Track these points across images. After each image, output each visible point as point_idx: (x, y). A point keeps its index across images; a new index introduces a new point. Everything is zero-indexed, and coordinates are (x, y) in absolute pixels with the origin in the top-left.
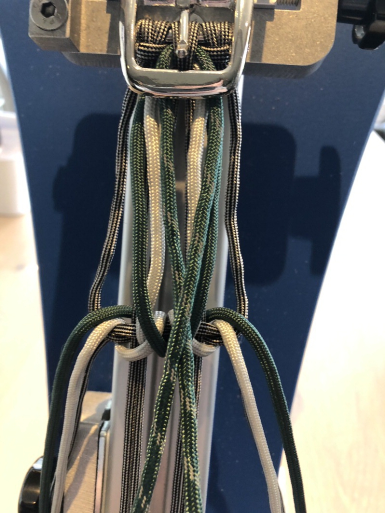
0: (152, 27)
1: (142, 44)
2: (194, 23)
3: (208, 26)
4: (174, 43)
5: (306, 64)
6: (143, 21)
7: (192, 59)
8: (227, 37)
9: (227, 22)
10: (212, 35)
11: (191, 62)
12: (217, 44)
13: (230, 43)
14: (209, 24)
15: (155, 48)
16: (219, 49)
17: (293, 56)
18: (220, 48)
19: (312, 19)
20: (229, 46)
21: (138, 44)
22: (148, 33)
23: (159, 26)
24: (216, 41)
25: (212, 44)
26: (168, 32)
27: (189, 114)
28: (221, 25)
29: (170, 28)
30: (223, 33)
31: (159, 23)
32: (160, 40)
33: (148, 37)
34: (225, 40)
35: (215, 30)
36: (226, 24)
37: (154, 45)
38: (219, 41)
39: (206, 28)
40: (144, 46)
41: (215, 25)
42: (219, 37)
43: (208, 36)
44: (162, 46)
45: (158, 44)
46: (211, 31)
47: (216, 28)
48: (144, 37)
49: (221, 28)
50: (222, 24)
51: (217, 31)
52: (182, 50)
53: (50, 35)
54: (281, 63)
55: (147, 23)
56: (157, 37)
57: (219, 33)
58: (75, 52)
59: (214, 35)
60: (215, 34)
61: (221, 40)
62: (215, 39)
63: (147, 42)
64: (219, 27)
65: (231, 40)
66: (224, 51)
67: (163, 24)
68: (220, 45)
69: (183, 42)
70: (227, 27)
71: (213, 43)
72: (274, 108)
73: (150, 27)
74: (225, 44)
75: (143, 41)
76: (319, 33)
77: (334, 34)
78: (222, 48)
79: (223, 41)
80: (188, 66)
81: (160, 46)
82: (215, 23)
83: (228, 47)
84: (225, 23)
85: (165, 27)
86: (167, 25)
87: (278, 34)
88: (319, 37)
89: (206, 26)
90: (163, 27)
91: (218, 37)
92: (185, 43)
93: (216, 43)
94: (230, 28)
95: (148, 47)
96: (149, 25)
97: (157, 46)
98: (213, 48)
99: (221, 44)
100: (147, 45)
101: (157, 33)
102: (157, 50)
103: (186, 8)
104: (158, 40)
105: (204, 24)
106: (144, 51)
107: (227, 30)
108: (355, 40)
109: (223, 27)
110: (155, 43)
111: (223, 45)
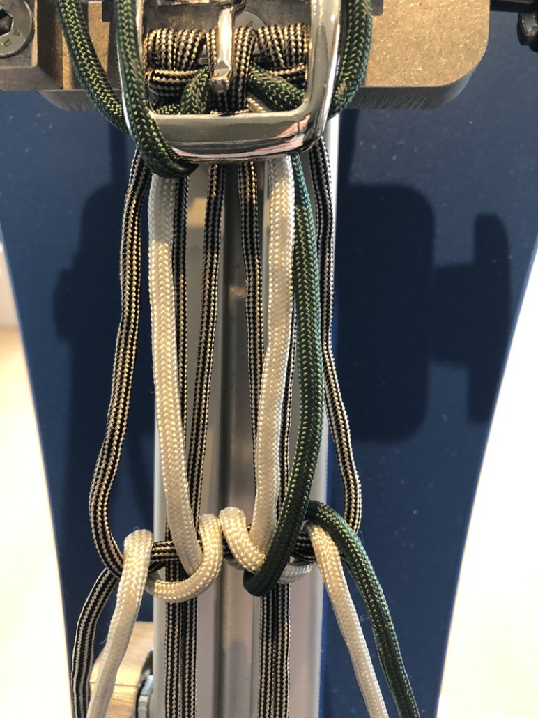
0: (173, 41)
1: (157, 71)
2: (242, 29)
3: (267, 33)
4: (210, 66)
5: (442, 84)
6: (159, 32)
7: (242, 91)
8: (300, 50)
9: (299, 25)
10: (274, 48)
11: (240, 95)
12: (285, 64)
13: (305, 59)
14: (269, 30)
15: (180, 78)
16: (287, 72)
17: (418, 72)
18: (290, 69)
19: (448, 6)
20: (305, 64)
21: (150, 73)
22: (167, 53)
23: (184, 38)
24: (282, 58)
25: (275, 64)
26: (200, 48)
27: (245, 183)
28: (289, 30)
29: (203, 42)
30: (293, 44)
31: (185, 34)
32: (187, 63)
33: (167, 60)
34: (296, 54)
35: (279, 40)
36: (298, 28)
37: (177, 73)
38: (288, 58)
39: (264, 37)
40: (162, 76)
41: (280, 31)
42: (287, 51)
43: (268, 51)
44: (192, 72)
45: (185, 70)
46: (273, 42)
47: (281, 36)
48: (161, 60)
49: (289, 34)
50: (292, 28)
51: (283, 41)
52: (219, 79)
53: (7, 65)
54: (400, 85)
55: (164, 36)
56: (182, 57)
57: (287, 44)
58: (54, 91)
59: (278, 49)
60: (280, 46)
61: (291, 57)
62: (280, 55)
63: (167, 68)
64: (286, 33)
65: (307, 54)
66: (297, 74)
67: (192, 36)
68: (289, 64)
69: (223, 65)
70: (299, 33)
71: (278, 62)
72: (394, 158)
73: (170, 42)
74: (297, 62)
75: (159, 67)
76: (462, 30)
77: (487, 30)
78: (293, 70)
79: (294, 59)
80: (237, 104)
81: (187, 72)
82: (279, 28)
83: (303, 67)
84: (296, 26)
85: (195, 40)
86: (198, 36)
87: (392, 37)
88: (462, 35)
89: (263, 33)
90: (191, 41)
91: (285, 51)
92: (227, 67)
93: (282, 61)
94: (305, 35)
95: (168, 77)
96: (167, 38)
97: (183, 73)
98: (278, 70)
99: (291, 64)
100: (166, 72)
101: (181, 51)
102: (184, 80)
103: (229, 5)
104: (184, 62)
105: (260, 31)
106: (162, 84)
107: (299, 38)
108: (523, 37)
109: (292, 33)
110: (179, 69)
111: (294, 65)
